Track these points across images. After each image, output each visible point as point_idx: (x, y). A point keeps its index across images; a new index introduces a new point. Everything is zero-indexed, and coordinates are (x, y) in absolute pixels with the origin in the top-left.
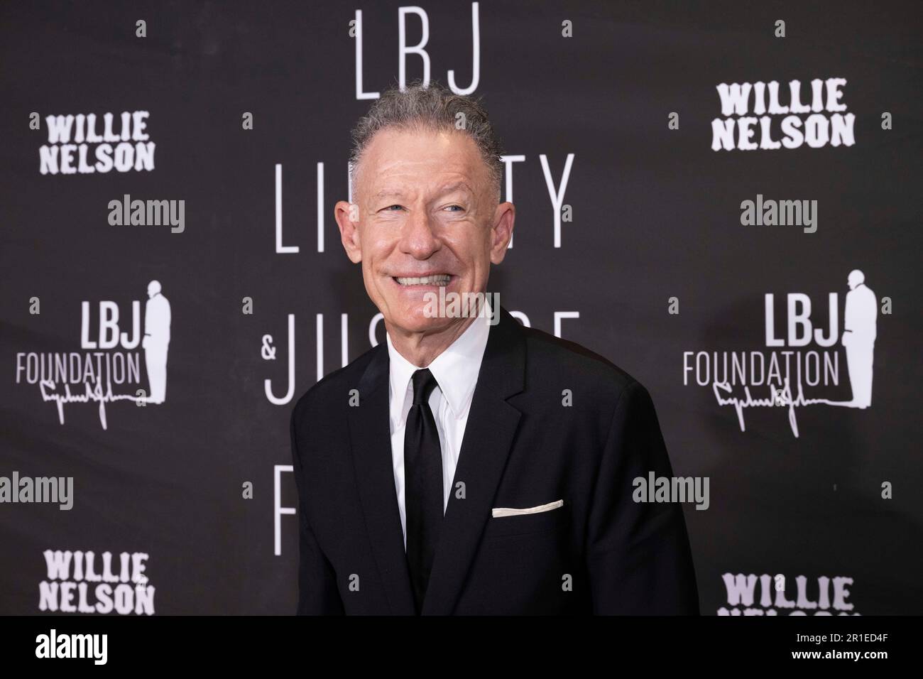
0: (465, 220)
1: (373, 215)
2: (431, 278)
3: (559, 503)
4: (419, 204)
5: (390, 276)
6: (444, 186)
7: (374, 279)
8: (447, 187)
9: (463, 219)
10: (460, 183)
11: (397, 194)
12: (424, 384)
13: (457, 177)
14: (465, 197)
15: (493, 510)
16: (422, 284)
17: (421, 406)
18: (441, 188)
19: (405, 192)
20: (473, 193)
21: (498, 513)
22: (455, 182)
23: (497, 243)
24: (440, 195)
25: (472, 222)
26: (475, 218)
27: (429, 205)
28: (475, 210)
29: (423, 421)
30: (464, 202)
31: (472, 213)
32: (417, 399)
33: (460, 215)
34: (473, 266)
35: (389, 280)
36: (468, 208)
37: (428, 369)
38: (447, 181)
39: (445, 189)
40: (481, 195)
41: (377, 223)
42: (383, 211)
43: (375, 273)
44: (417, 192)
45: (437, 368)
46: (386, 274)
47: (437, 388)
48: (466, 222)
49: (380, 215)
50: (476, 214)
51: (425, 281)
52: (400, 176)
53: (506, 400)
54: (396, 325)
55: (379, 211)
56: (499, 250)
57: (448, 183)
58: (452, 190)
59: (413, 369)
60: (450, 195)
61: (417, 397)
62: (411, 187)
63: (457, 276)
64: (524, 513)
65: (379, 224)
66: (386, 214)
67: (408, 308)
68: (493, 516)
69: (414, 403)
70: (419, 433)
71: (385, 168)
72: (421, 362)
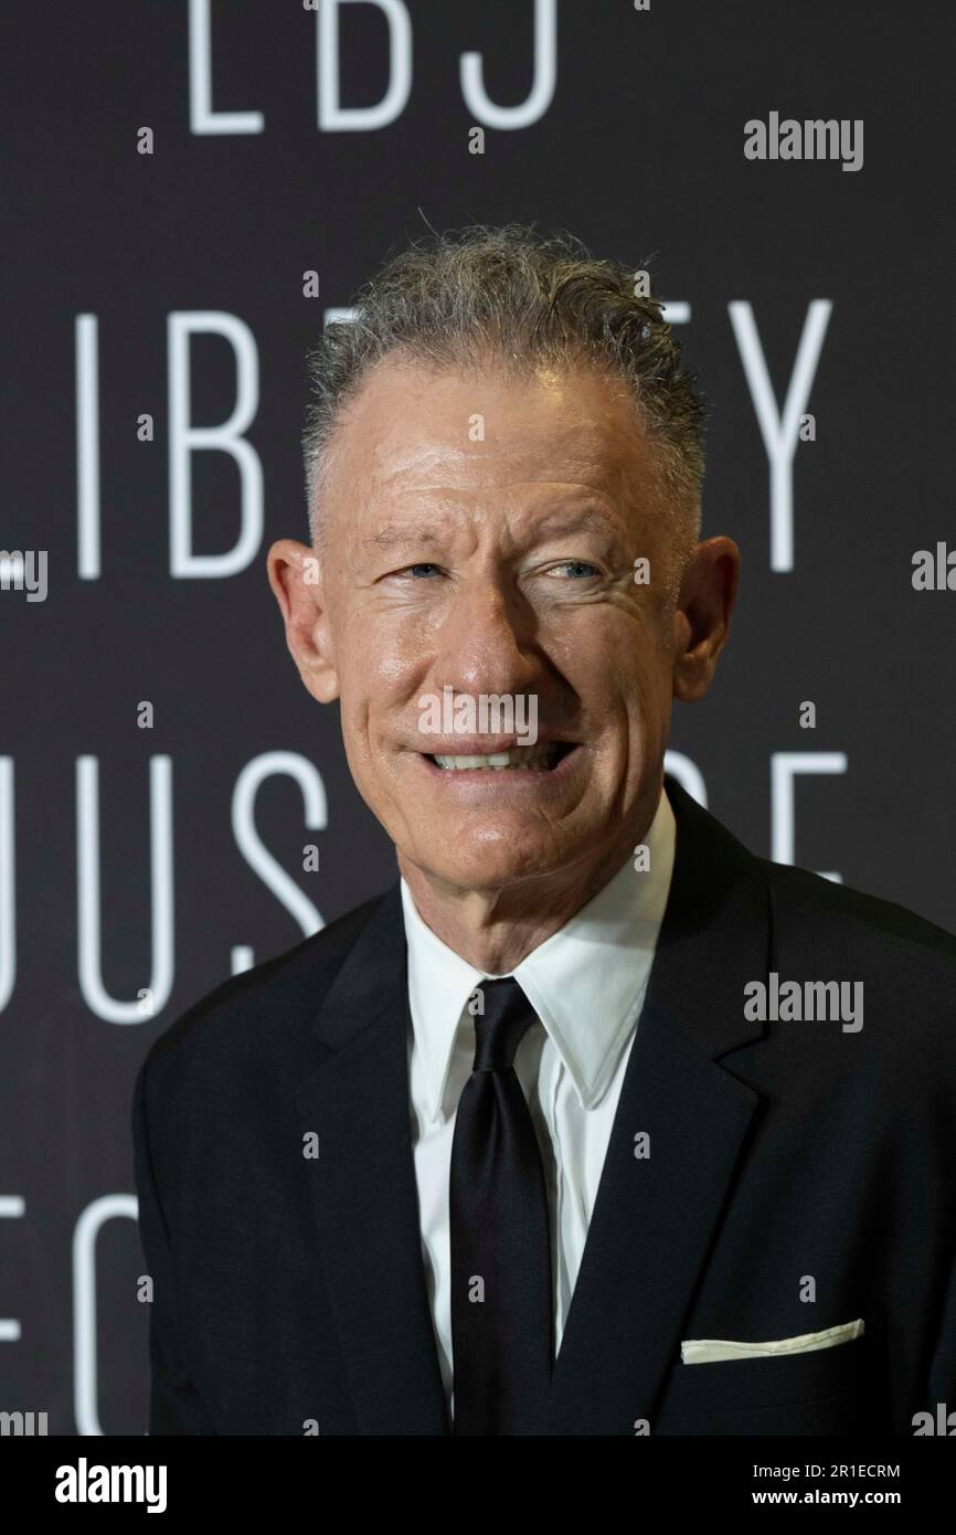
0: (604, 601)
1: (366, 587)
3: (856, 1326)
4: (481, 562)
5: (414, 751)
6: (547, 518)
8: (553, 522)
9: (595, 598)
10: (590, 512)
11: (425, 537)
12: (503, 1017)
13: (580, 496)
14: (602, 543)
15: (684, 1344)
16: (492, 768)
17: (494, 1077)
18: (539, 523)
19: (445, 532)
21: (695, 1351)
22: (574, 510)
23: (691, 647)
24: (535, 541)
25: (620, 605)
27: (508, 569)
29: (498, 1108)
30: (602, 556)
31: (622, 582)
32: (486, 1060)
33: (591, 586)
34: (624, 720)
35: (412, 761)
37: (512, 980)
38: (555, 506)
40: (644, 533)
41: (376, 609)
42: (390, 580)
43: (373, 740)
45: (536, 977)
46: (400, 746)
47: (532, 1030)
48: (604, 608)
49: (383, 588)
52: (435, 492)
53: (717, 1060)
54: (427, 870)
55: (378, 580)
57: (555, 513)
58: (564, 532)
59: (474, 978)
60: (561, 544)
61: (486, 1051)
62: (461, 519)
63: (583, 745)
64: (766, 1354)
65: (383, 616)
66: (400, 588)
67: (461, 826)
68: (682, 1361)
69: (476, 1068)
70: (492, 1143)
71: (396, 469)
72: (495, 962)
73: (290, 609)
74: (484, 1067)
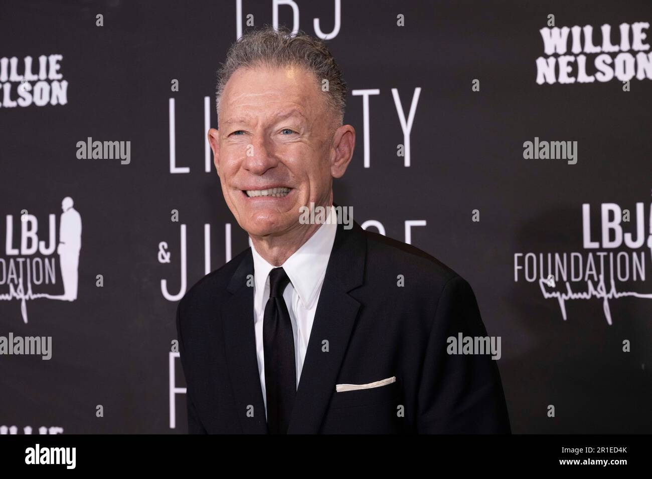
0: (300, 141)
1: (225, 139)
2: (270, 190)
4: (259, 129)
5: (240, 190)
6: (280, 113)
7: (228, 192)
8: (282, 114)
9: (297, 140)
10: (294, 111)
11: (241, 121)
12: (279, 280)
13: (291, 106)
14: (298, 122)
15: (337, 385)
16: (263, 196)
17: (276, 299)
18: (277, 115)
19: (247, 119)
20: (307, 119)
21: (341, 388)
22: (288, 110)
23: (336, 161)
24: (276, 121)
25: (305, 143)
26: (309, 139)
27: (267, 131)
28: (309, 133)
29: (278, 311)
30: (298, 127)
31: (306, 135)
32: (273, 293)
33: (294, 137)
34: (308, 180)
35: (239, 193)
36: (302, 131)
37: (282, 267)
38: (282, 109)
39: (280, 116)
40: (315, 120)
41: (228, 145)
42: (231, 136)
43: (228, 187)
44: (257, 118)
45: (290, 267)
46: (236, 188)
47: (290, 284)
48: (300, 143)
49: (230, 139)
50: (310, 136)
51: (265, 193)
53: (348, 293)
55: (229, 135)
56: (339, 166)
57: (282, 111)
58: (286, 117)
59: (270, 267)
60: (285, 121)
61: (273, 290)
62: (251, 114)
63: (295, 188)
64: (363, 388)
65: (230, 147)
66: (235, 139)
67: (252, 215)
68: (336, 391)
69: (270, 297)
70: (275, 321)
71: (234, 100)
72: (276, 262)
73: (215, 151)
74: (273, 296)
